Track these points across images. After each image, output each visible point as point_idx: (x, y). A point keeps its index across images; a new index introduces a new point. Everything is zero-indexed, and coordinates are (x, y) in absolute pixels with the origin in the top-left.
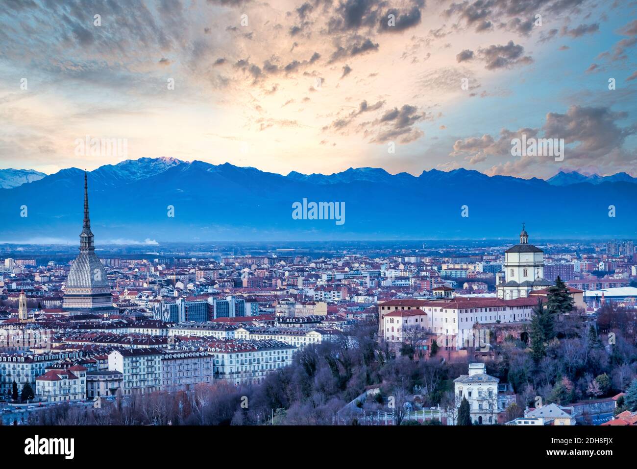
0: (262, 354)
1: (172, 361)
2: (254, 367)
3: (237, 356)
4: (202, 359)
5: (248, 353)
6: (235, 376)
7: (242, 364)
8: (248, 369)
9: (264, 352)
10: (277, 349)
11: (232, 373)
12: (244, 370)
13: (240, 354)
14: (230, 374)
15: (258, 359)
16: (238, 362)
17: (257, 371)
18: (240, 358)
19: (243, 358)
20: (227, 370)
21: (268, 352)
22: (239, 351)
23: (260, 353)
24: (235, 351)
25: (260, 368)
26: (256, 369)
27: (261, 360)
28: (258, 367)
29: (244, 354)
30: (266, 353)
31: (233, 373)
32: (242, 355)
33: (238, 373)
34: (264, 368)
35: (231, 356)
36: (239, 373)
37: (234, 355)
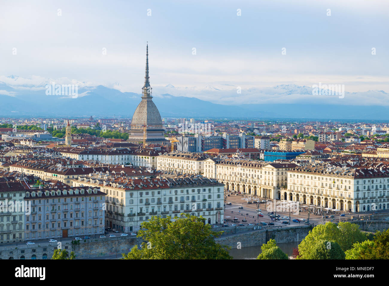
0: (176, 192)
1: (42, 200)
2: (165, 207)
3: (141, 194)
4: (88, 198)
5: (156, 191)
6: (136, 218)
7: (147, 204)
8: (156, 209)
9: (179, 190)
10: (196, 187)
11: (131, 215)
12: (150, 210)
13: (144, 192)
14: (129, 215)
15: (171, 199)
16: (141, 201)
17: (168, 213)
18: (145, 197)
19: (150, 196)
20: (126, 212)
21: (185, 190)
22: (143, 188)
23: (173, 191)
24: (139, 187)
25: (173, 209)
26: (167, 209)
27: (174, 200)
28: (170, 207)
29: (150, 192)
30: (182, 192)
31: (134, 215)
32: (147, 194)
33: (141, 214)
34: (179, 209)
35: (131, 195)
36: (144, 214)
37: (136, 194)
